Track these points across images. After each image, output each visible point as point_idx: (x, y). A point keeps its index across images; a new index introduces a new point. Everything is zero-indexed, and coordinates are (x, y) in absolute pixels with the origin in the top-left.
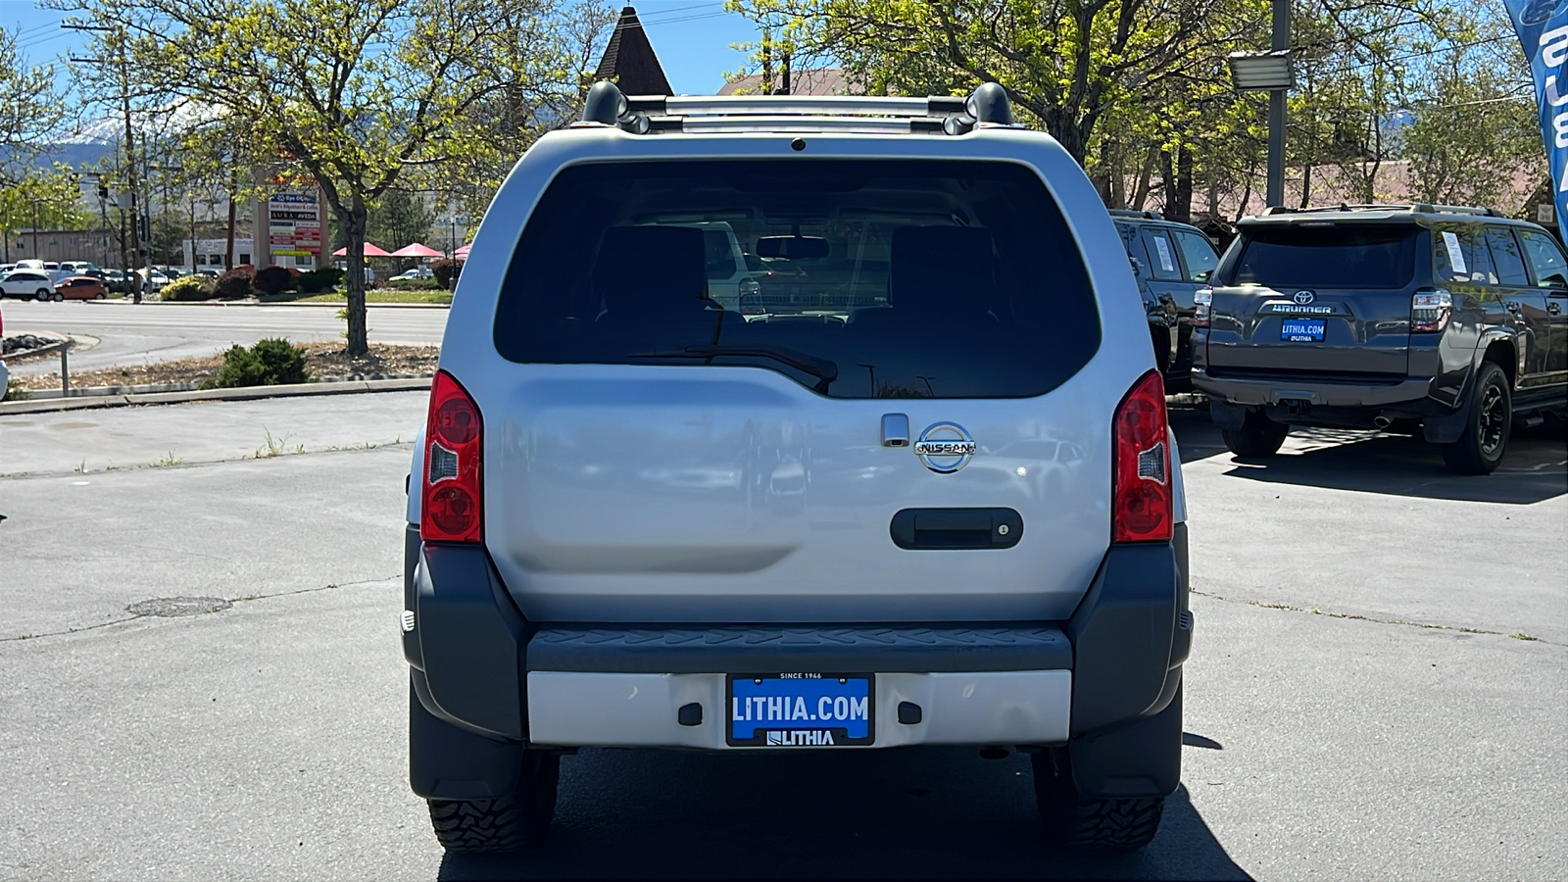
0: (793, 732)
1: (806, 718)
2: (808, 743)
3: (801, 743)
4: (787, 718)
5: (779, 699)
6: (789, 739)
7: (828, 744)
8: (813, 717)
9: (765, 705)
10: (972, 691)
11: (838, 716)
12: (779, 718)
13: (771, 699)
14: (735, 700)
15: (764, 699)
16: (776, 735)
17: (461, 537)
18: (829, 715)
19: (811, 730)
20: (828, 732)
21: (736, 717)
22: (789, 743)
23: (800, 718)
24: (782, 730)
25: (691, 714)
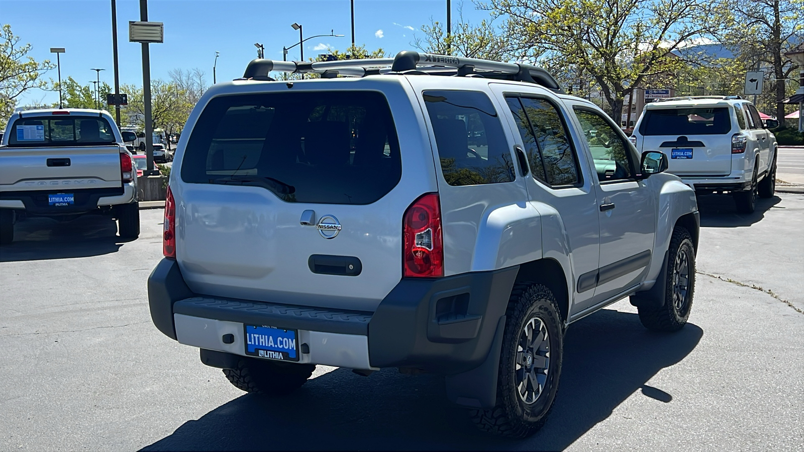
0: (268, 352)
1: (273, 346)
2: (274, 357)
3: (271, 357)
4: (267, 345)
5: (263, 336)
6: (267, 355)
7: (281, 359)
8: (276, 346)
9: (258, 338)
10: (326, 341)
11: (285, 347)
12: (264, 345)
13: (260, 336)
14: (248, 334)
15: (258, 336)
16: (262, 352)
18: (282, 346)
19: (275, 351)
20: (281, 353)
21: (249, 343)
22: (266, 356)
23: (271, 346)
24: (264, 350)
25: (229, 339)
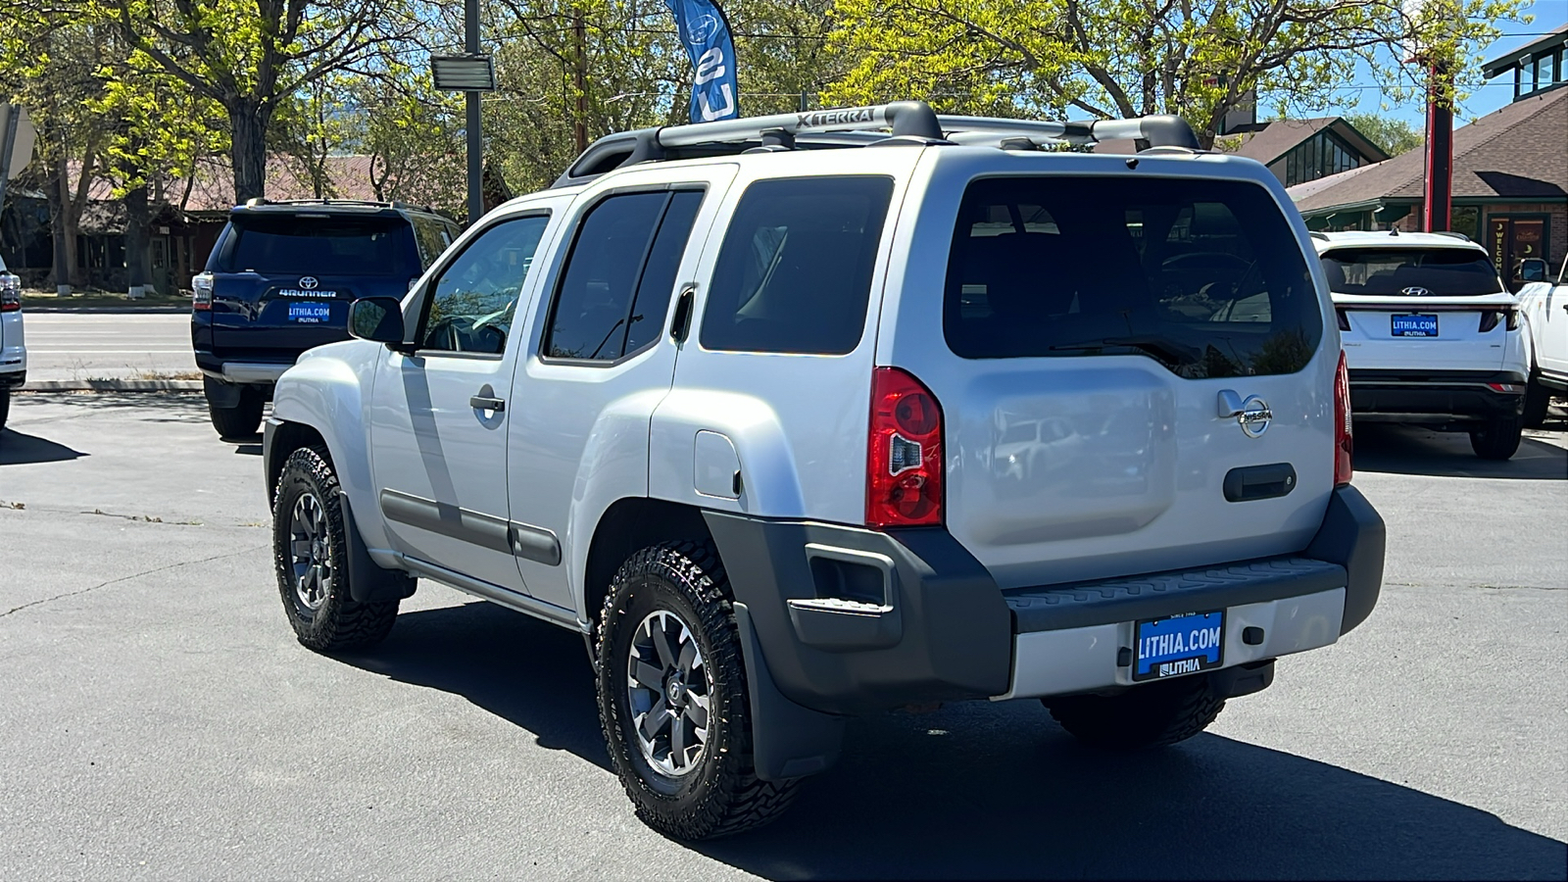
0: (1175, 663)
1: (1183, 650)
2: (1185, 671)
3: (1180, 671)
4: (1171, 652)
5: (1167, 636)
6: (1173, 669)
7: (1196, 670)
8: (1187, 649)
9: (1158, 642)
10: (1296, 611)
11: (1202, 647)
12: (1167, 652)
13: (1162, 637)
14: (1140, 641)
15: (1157, 638)
16: (1164, 667)
17: (921, 521)
18: (1197, 646)
19: (1187, 659)
20: (1196, 660)
21: (1140, 657)
22: (1173, 673)
23: (1180, 650)
24: (1168, 662)
